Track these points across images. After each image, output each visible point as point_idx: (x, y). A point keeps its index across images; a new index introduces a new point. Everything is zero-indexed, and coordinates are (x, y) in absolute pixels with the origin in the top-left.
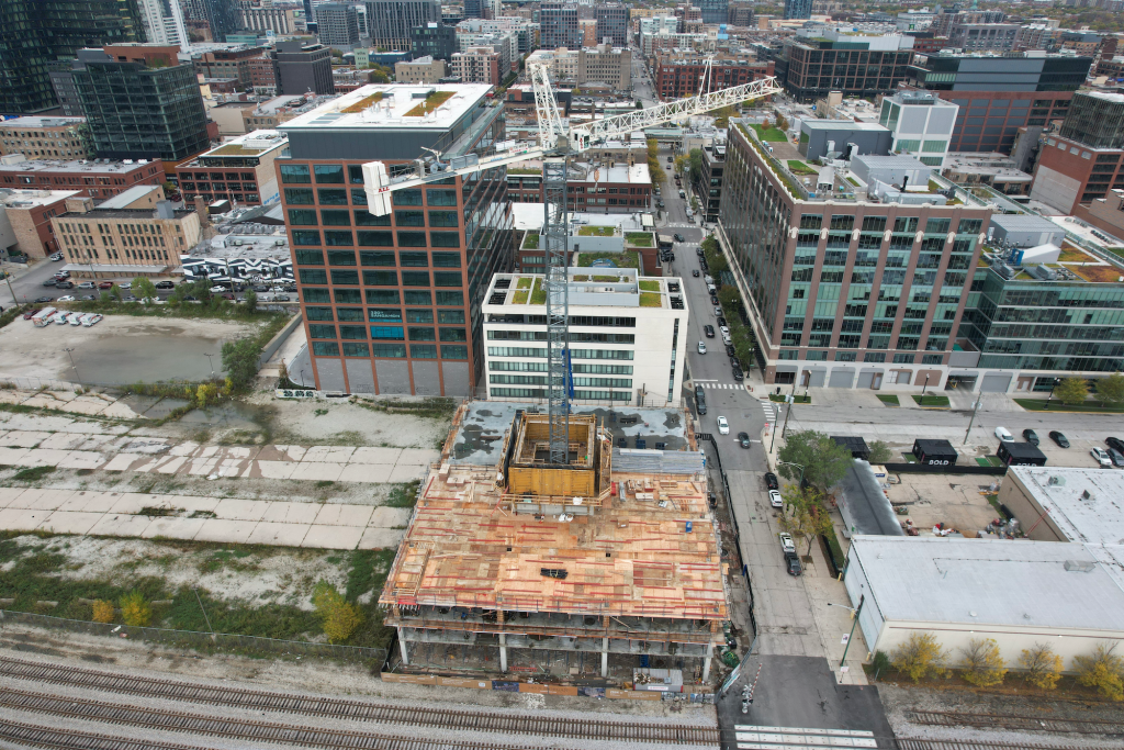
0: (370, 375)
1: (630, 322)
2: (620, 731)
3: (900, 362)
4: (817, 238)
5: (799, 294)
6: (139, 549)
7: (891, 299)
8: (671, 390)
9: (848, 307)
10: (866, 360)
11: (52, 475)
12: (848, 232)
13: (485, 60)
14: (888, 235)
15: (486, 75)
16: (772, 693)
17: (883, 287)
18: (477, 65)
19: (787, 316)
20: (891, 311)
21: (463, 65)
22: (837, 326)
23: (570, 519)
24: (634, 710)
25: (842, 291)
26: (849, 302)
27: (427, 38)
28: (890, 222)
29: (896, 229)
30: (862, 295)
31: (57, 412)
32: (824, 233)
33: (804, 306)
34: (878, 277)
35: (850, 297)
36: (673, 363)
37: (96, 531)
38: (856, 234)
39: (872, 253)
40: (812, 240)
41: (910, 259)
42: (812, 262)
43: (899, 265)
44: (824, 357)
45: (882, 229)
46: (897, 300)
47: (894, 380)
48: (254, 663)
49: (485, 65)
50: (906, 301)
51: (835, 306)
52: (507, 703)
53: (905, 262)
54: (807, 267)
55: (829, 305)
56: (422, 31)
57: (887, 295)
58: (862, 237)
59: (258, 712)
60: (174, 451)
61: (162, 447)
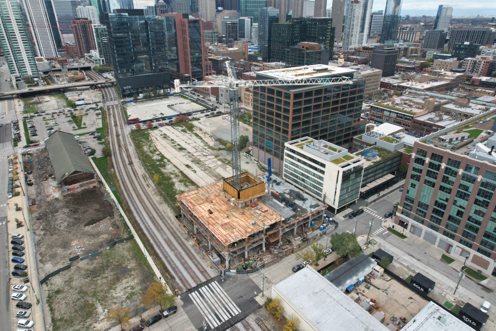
0: (264, 157)
1: (323, 165)
2: (195, 261)
3: (464, 244)
4: (424, 161)
5: (413, 186)
6: (177, 171)
7: (460, 207)
8: (334, 200)
9: (436, 202)
10: (444, 234)
11: (184, 151)
12: (440, 163)
13: (483, 62)
14: (461, 171)
15: (480, 70)
16: (235, 284)
17: (456, 198)
18: (476, 64)
19: (407, 194)
20: (460, 213)
21: (469, 64)
22: (430, 209)
23: (234, 205)
24: (204, 260)
25: (434, 193)
26: (438, 200)
27: (462, 49)
28: (463, 164)
29: (466, 170)
30: (445, 199)
31: (201, 138)
32: (427, 160)
33: (416, 192)
34: (454, 192)
35: (438, 197)
36: (336, 189)
37: (175, 165)
38: (443, 166)
39: (451, 178)
40: (421, 162)
41: (473, 189)
42: (421, 173)
43: (467, 190)
44: (422, 222)
45: (458, 167)
46: (463, 208)
47: (459, 253)
48: (163, 202)
49: (482, 65)
50: (469, 212)
51: (430, 199)
52: (186, 239)
53: (470, 190)
54: (418, 174)
55: (427, 197)
56: (460, 46)
57: (458, 204)
58: (446, 168)
59: (152, 209)
60: (208, 157)
61: (207, 154)
